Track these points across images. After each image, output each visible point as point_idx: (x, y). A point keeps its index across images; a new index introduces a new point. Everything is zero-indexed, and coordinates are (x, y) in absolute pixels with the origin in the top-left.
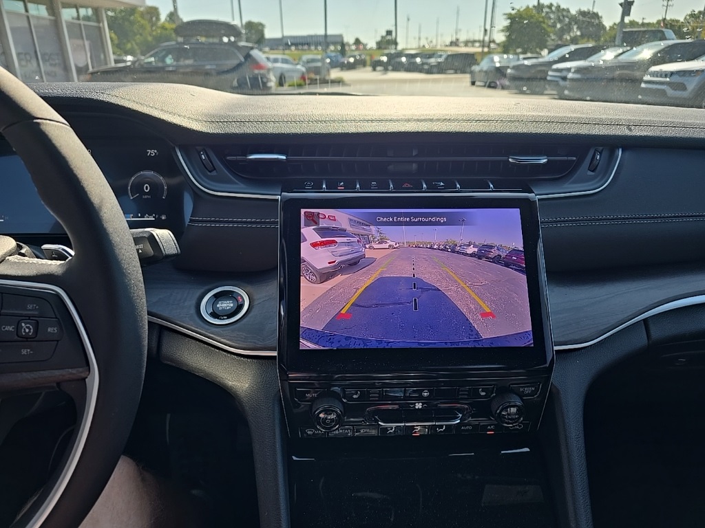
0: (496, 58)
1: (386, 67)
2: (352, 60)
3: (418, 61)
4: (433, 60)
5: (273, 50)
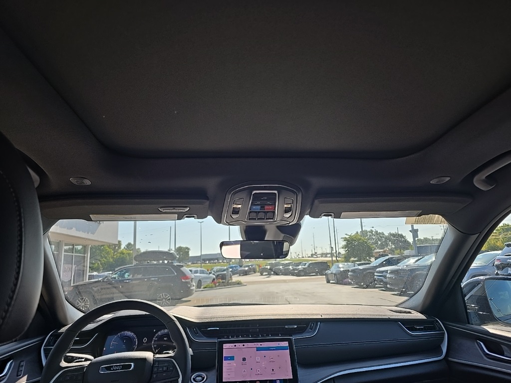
0: (341, 265)
1: (269, 273)
2: (247, 269)
3: (291, 267)
4: (300, 267)
5: (194, 264)
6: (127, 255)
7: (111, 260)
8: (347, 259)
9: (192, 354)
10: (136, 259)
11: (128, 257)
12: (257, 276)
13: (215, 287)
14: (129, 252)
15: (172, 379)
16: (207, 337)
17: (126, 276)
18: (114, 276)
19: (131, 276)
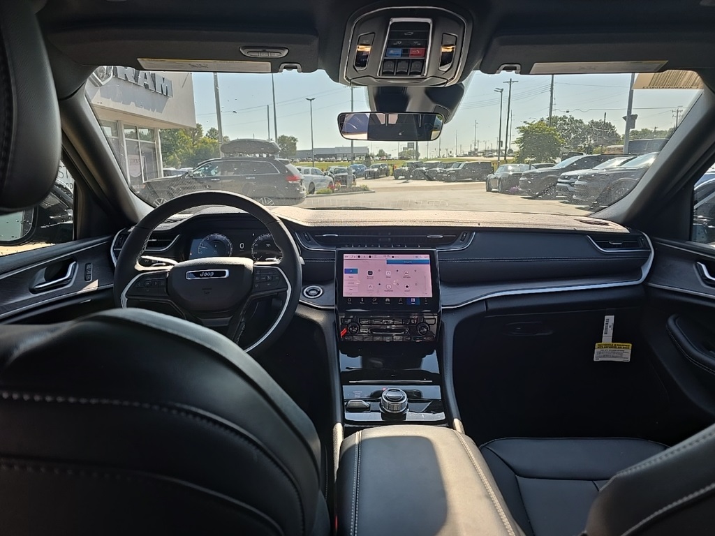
0: (510, 168)
1: (407, 177)
2: (376, 170)
3: (438, 169)
4: (451, 169)
5: (303, 161)
6: (212, 145)
7: (191, 151)
8: (520, 159)
9: (303, 263)
10: (222, 149)
11: (213, 148)
12: (389, 180)
13: (333, 192)
14: (214, 141)
15: (279, 290)
16: (322, 245)
17: (213, 173)
18: (197, 172)
19: (220, 172)
